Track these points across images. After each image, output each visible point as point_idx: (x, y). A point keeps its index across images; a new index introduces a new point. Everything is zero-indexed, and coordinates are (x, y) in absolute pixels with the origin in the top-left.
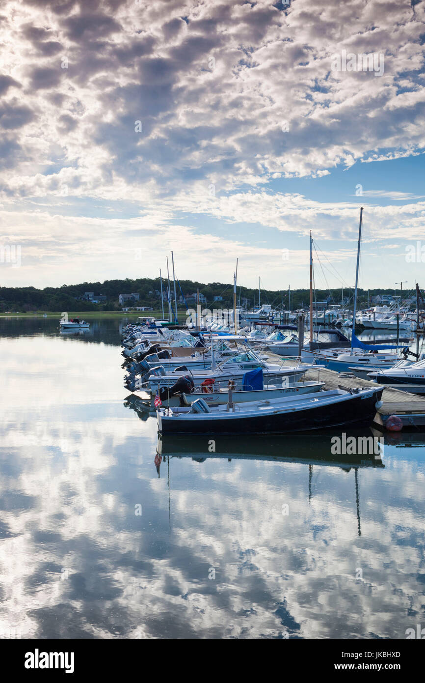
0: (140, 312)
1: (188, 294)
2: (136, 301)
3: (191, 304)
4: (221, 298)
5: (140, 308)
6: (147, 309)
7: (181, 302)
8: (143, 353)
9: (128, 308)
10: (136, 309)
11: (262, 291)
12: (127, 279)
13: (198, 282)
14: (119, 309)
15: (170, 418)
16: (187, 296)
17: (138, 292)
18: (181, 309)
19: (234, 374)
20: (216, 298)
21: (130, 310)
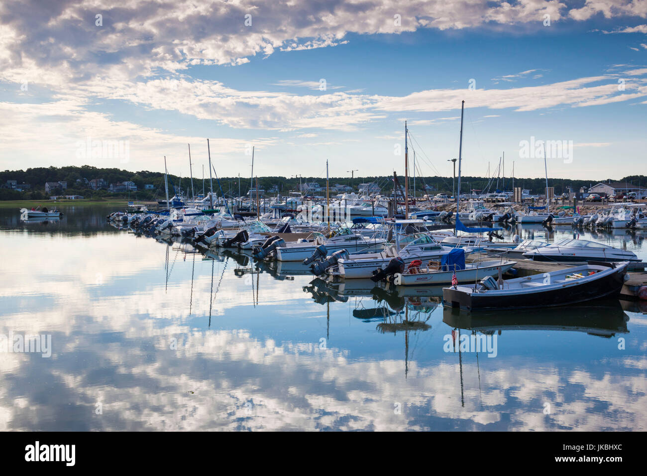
0: (70, 200)
1: (118, 182)
2: (64, 189)
3: (123, 193)
4: (152, 186)
5: (70, 196)
6: (77, 198)
7: (111, 191)
8: (230, 240)
9: (57, 197)
10: (65, 198)
11: (241, 178)
12: (51, 167)
13: (127, 170)
14: (47, 198)
15: (479, 294)
16: (118, 184)
17: (65, 180)
18: (112, 197)
19: (420, 256)
20: (147, 186)
21: (59, 198)
